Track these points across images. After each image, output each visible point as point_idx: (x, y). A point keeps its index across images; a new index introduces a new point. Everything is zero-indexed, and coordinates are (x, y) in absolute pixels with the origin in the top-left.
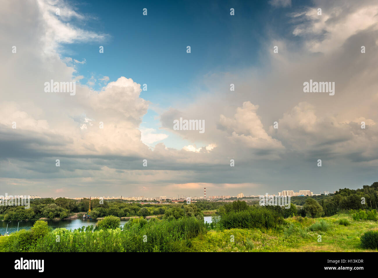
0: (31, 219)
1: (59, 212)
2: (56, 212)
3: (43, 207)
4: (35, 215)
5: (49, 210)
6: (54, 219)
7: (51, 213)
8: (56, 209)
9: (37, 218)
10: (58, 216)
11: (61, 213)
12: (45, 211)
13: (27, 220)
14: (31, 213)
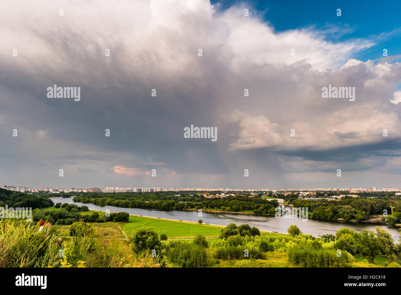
0: (331, 218)
1: (354, 214)
2: (350, 214)
3: (340, 208)
4: (334, 215)
5: (344, 212)
6: (351, 220)
7: (346, 214)
8: (351, 211)
9: (335, 218)
10: (353, 217)
11: (356, 215)
12: (341, 212)
13: (328, 219)
14: (329, 213)
